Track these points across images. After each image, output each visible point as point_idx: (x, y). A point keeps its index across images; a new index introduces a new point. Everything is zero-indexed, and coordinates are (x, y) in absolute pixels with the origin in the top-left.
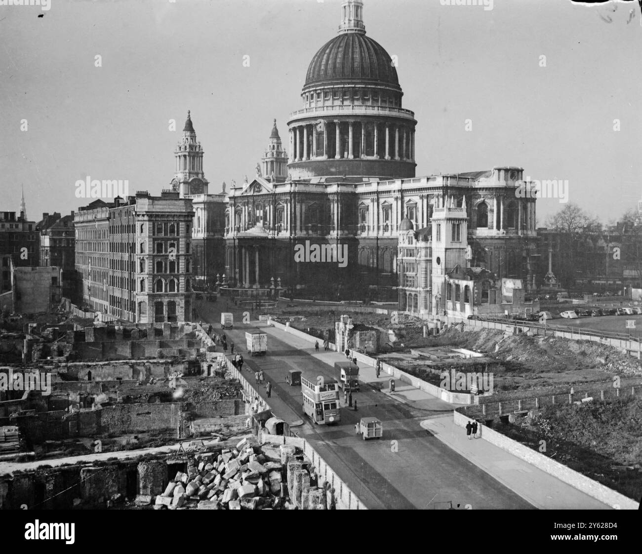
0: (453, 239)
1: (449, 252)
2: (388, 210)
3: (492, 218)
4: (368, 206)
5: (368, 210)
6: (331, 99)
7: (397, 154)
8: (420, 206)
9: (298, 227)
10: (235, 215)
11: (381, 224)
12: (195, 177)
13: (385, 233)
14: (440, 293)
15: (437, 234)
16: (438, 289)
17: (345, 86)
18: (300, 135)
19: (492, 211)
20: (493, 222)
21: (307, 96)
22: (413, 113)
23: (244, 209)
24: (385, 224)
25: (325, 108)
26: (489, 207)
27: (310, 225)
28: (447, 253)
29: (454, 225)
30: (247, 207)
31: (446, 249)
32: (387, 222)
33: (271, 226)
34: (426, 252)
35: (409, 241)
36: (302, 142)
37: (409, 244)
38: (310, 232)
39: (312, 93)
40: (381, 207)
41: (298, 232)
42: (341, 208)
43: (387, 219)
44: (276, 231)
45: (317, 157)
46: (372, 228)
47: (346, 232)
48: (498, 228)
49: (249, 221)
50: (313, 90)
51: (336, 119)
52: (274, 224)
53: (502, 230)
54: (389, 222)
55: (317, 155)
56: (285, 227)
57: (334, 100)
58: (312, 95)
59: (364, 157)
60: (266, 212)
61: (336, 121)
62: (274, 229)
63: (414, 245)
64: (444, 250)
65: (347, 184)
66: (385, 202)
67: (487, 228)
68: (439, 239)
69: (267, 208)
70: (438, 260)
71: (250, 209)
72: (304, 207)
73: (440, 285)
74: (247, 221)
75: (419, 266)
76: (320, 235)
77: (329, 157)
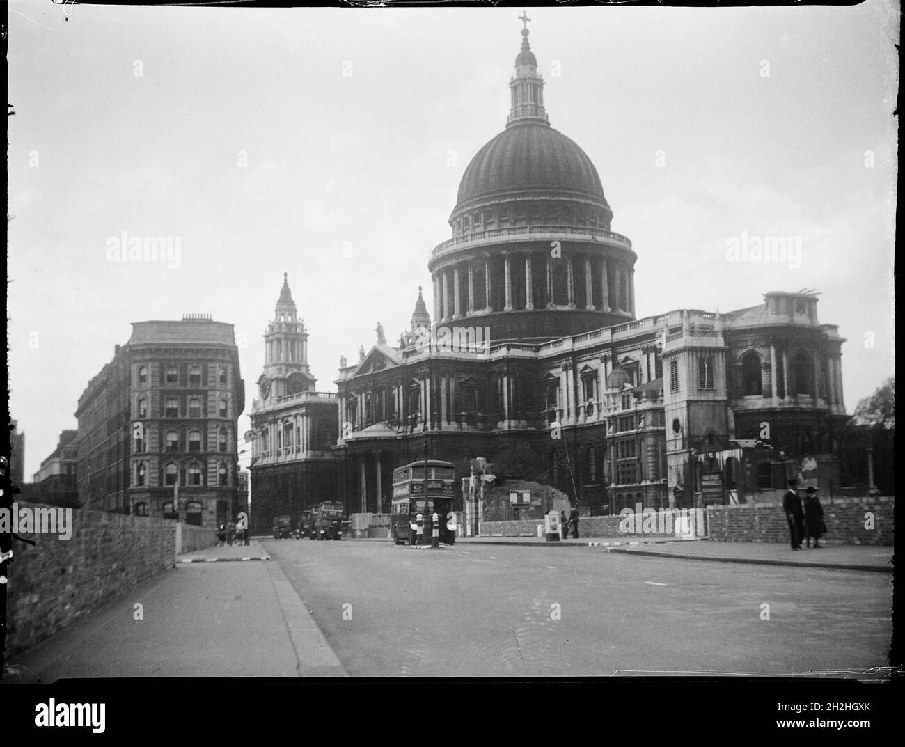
0: (702, 383)
1: (694, 408)
2: (592, 381)
3: (769, 379)
4: (559, 378)
5: (558, 385)
6: (496, 221)
7: (605, 302)
8: (644, 366)
9: (444, 416)
10: (347, 412)
11: (581, 404)
12: (295, 371)
13: (589, 418)
14: (683, 482)
15: (672, 380)
16: (679, 475)
17: (518, 199)
18: (448, 281)
19: (768, 367)
20: (770, 386)
21: (459, 222)
22: (629, 242)
23: (359, 399)
24: (587, 404)
25: (486, 234)
26: (763, 361)
27: (463, 413)
28: (692, 408)
29: (701, 361)
30: (363, 395)
31: (689, 403)
32: (591, 400)
33: (402, 418)
34: (655, 419)
35: (623, 404)
36: (451, 291)
37: (623, 409)
38: (465, 425)
39: (466, 215)
40: (579, 375)
41: (444, 425)
42: (515, 383)
43: (590, 395)
44: (409, 427)
45: (475, 311)
46: (565, 413)
47: (523, 423)
48: (781, 394)
49: (368, 416)
50: (467, 211)
51: (504, 249)
52: (406, 414)
53: (787, 399)
54: (593, 401)
55: (477, 308)
56: (423, 418)
57: (500, 222)
58: (467, 219)
59: (551, 307)
60: (394, 398)
61: (504, 252)
62: (405, 423)
63: (633, 409)
64: (685, 404)
65: (523, 346)
66: (586, 367)
67: (762, 396)
68: (675, 386)
69: (395, 392)
70: (676, 424)
71: (369, 397)
72: (452, 385)
73: (681, 468)
74: (364, 416)
75: (643, 444)
76: (481, 430)
77: (495, 310)
